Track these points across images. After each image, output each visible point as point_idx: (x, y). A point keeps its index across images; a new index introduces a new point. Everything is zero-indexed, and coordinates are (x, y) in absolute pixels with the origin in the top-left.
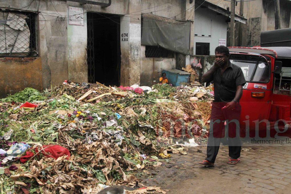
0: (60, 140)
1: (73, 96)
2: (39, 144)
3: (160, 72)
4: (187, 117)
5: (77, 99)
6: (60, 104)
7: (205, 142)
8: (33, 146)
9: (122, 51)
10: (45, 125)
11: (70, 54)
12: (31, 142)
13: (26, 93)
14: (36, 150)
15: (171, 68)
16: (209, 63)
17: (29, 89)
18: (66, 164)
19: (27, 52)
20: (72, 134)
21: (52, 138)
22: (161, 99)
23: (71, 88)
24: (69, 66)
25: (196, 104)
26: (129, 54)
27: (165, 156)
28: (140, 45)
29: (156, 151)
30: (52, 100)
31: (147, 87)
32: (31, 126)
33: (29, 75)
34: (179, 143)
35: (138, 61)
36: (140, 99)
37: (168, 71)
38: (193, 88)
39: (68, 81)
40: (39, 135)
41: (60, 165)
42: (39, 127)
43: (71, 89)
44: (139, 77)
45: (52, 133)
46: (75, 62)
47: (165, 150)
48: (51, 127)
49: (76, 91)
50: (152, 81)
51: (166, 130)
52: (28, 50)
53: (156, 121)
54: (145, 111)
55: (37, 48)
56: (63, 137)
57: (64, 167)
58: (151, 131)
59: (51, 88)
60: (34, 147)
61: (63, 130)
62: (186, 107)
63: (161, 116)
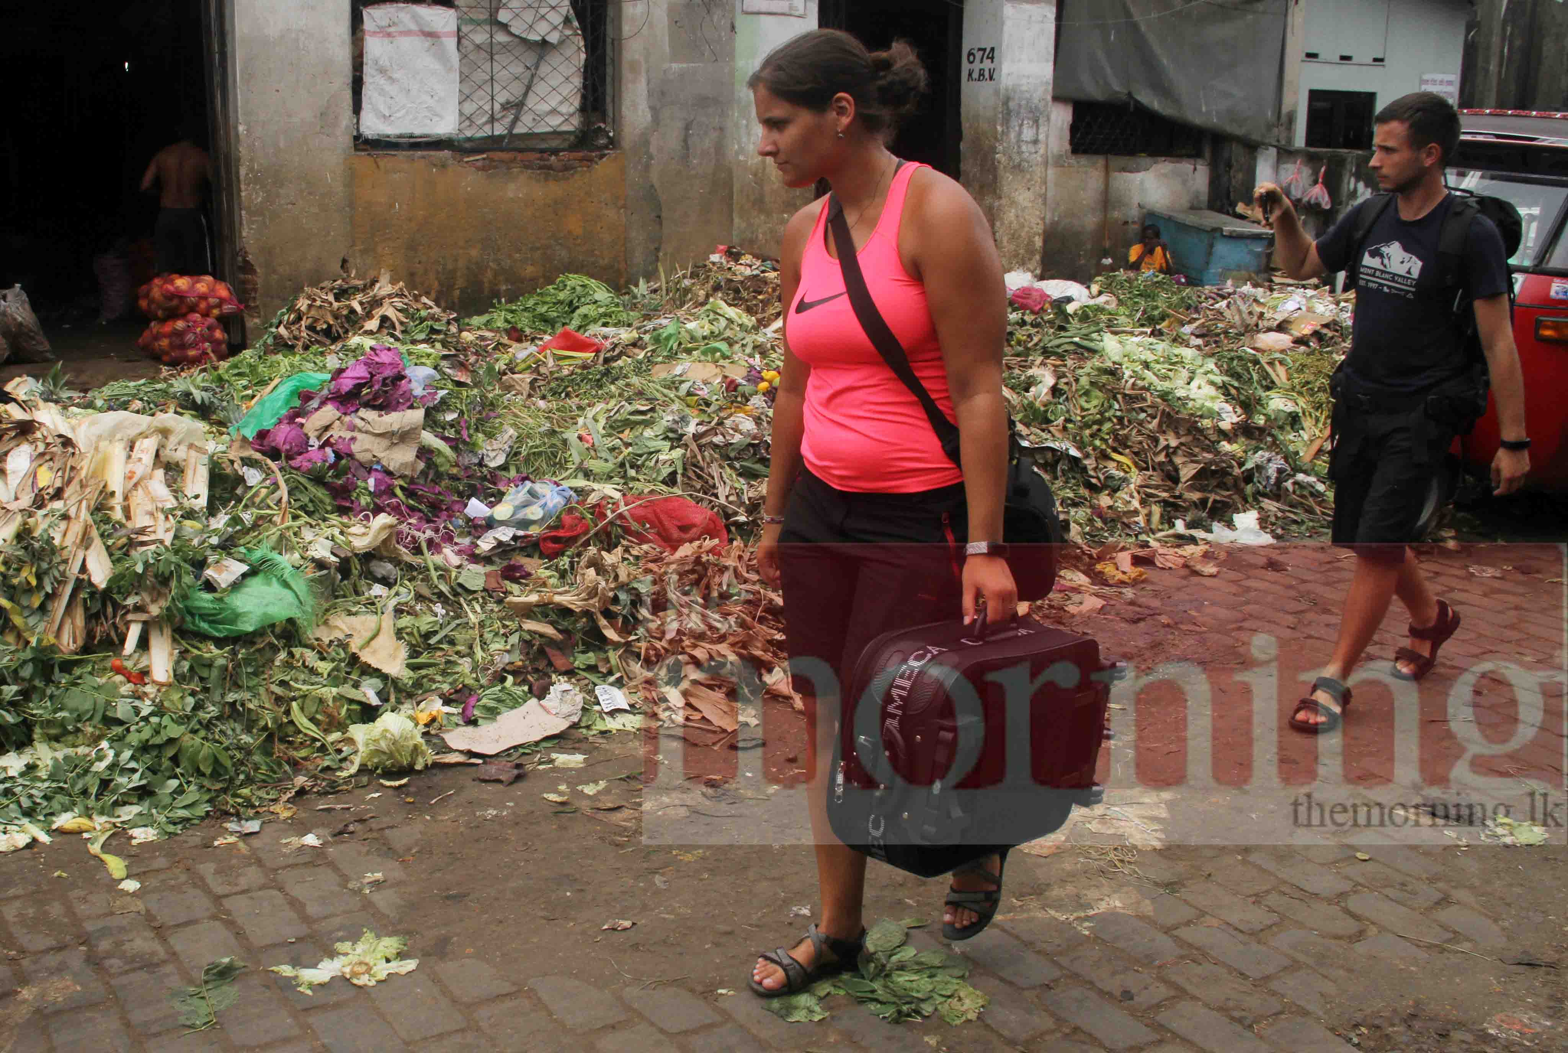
0: (689, 478)
1: (749, 311)
2: (609, 490)
3: (1134, 222)
4: (1235, 419)
5: (762, 323)
6: (693, 339)
7: (1303, 528)
8: (588, 495)
9: (965, 125)
10: (632, 418)
11: (744, 140)
12: (580, 482)
13: (562, 296)
14: (598, 510)
15: (1188, 205)
16: (1367, 186)
17: (574, 280)
18: (710, 572)
19: (571, 128)
20: (736, 459)
21: (659, 472)
22: (1124, 337)
23: (740, 278)
24: (736, 188)
25: (1281, 363)
26: (996, 139)
27: (1120, 576)
28: (1049, 98)
29: (1083, 553)
30: (664, 322)
31: (1070, 283)
32: (581, 421)
33: (574, 224)
34: (1189, 526)
35: (1038, 171)
36: (1033, 331)
37: (1170, 219)
38: (1275, 295)
39: (730, 248)
40: (609, 457)
41: (688, 572)
42: (611, 427)
43: (742, 282)
44: (1038, 242)
45: (658, 451)
46: (764, 169)
47: (1123, 549)
48: (658, 429)
49: (760, 293)
50: (1094, 262)
51: (1134, 469)
52: (575, 122)
53: (1095, 427)
54: (1049, 380)
55: (610, 114)
56: (702, 469)
57: (704, 581)
58: (1071, 469)
59: (658, 279)
60: (592, 499)
61: (703, 441)
62: (1232, 376)
63: (1117, 406)
